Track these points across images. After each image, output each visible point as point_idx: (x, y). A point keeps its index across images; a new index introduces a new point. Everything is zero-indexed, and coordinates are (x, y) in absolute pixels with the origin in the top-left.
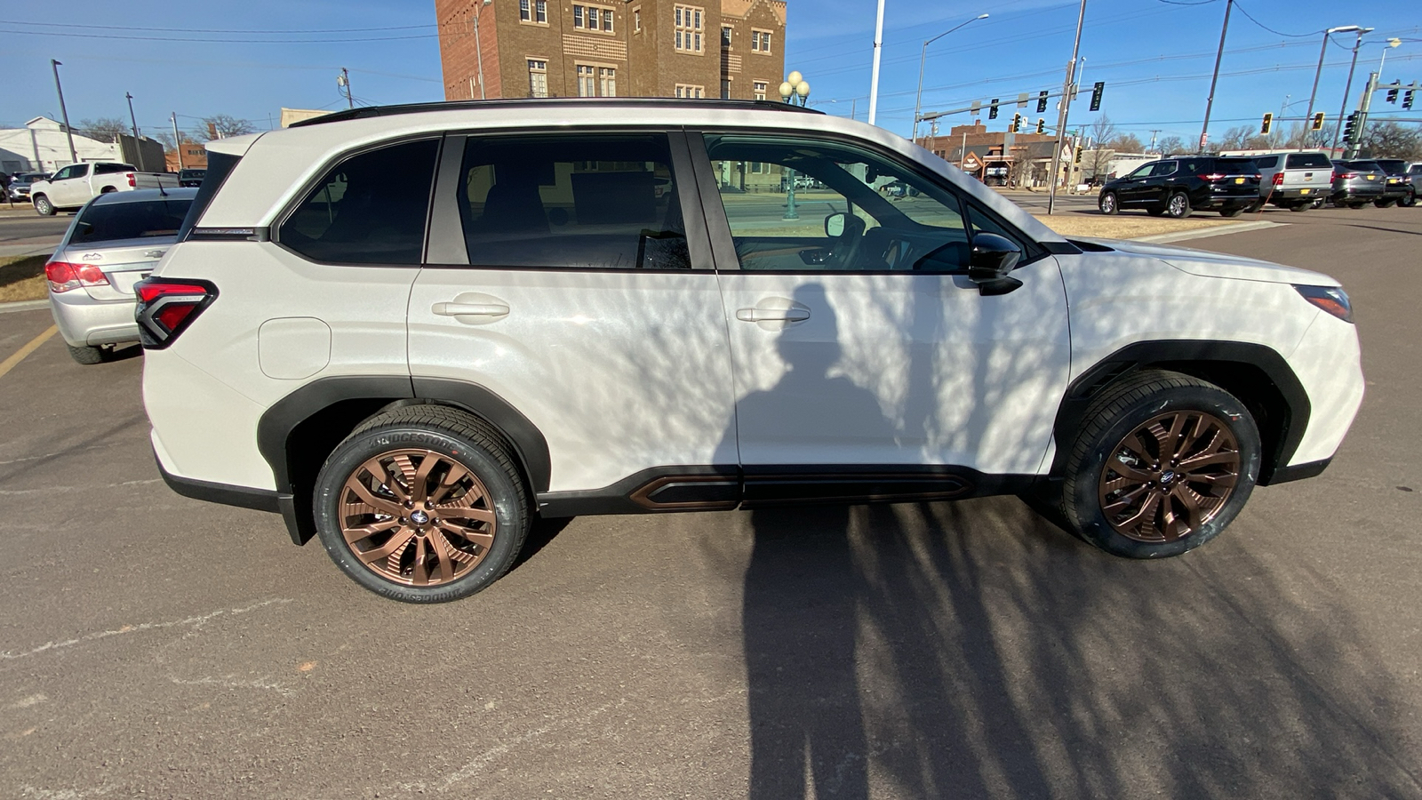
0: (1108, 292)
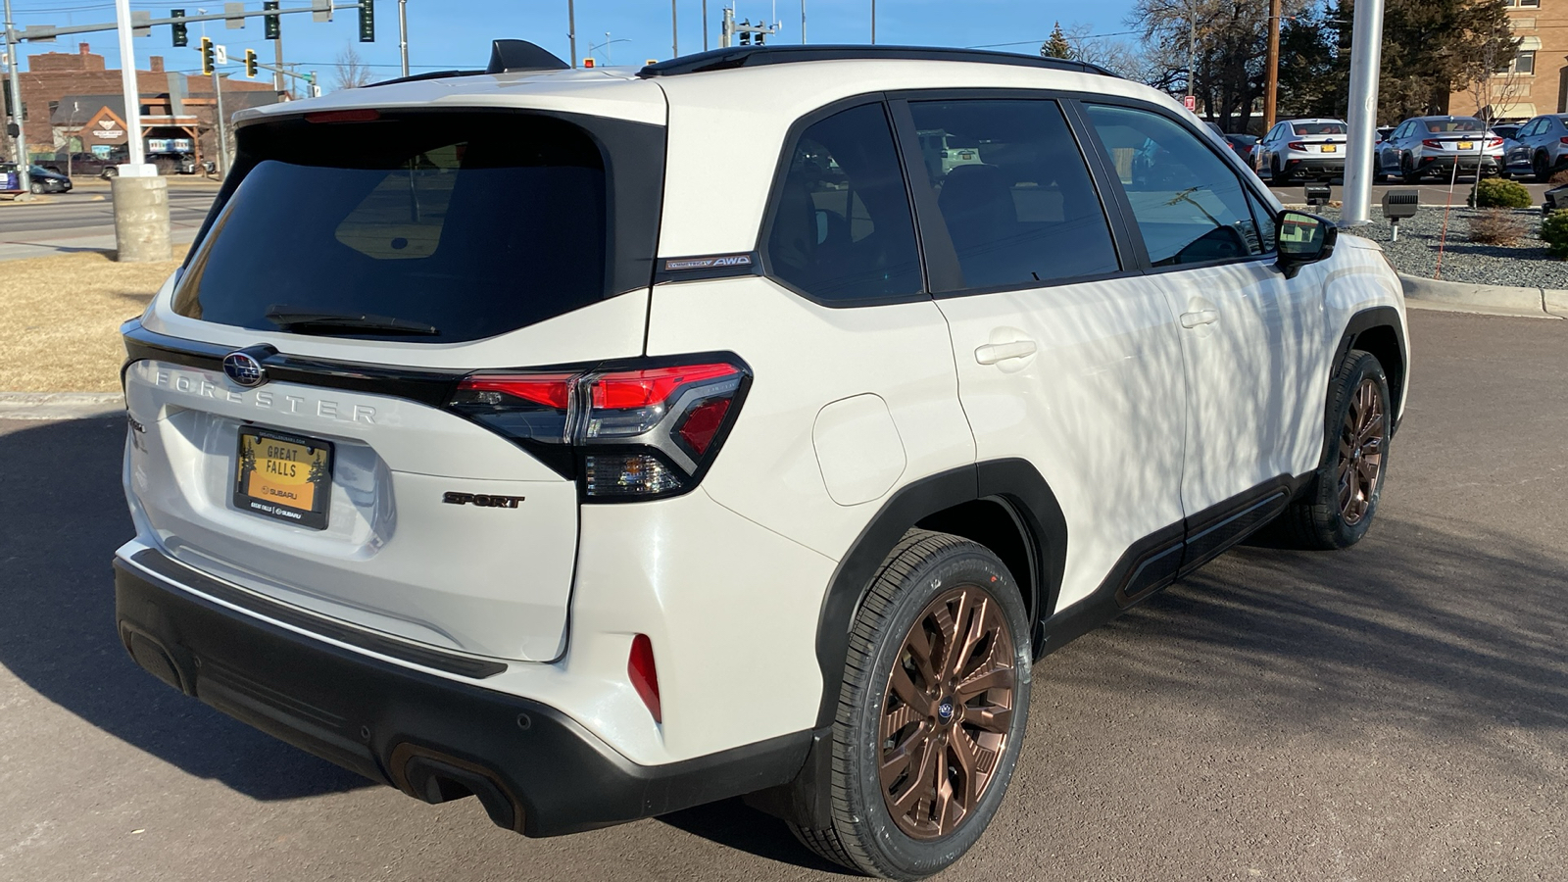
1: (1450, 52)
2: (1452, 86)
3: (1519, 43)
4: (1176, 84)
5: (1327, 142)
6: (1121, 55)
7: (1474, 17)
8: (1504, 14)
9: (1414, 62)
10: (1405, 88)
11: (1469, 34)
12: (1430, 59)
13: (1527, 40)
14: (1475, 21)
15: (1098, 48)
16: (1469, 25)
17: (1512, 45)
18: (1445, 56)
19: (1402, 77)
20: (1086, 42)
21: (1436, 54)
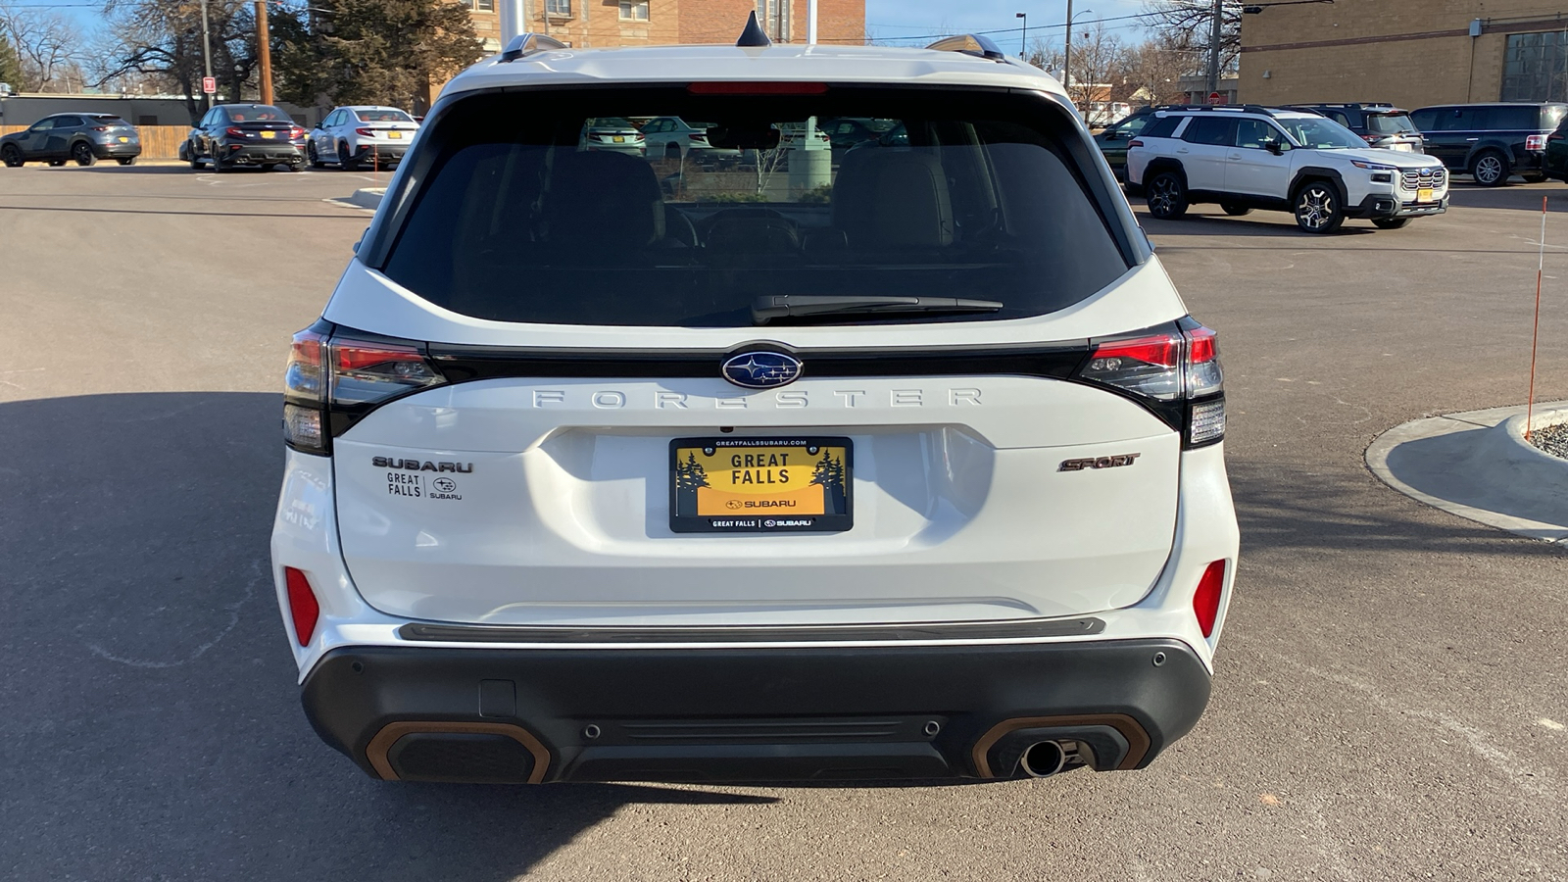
1: (428, 48)
2: (431, 80)
3: (484, 43)
4: (149, 62)
5: (393, 129)
6: (60, 27)
7: (444, 17)
8: (467, 16)
9: (396, 54)
10: (393, 78)
11: (440, 32)
12: (412, 52)
13: (490, 41)
14: (445, 20)
15: (32, 17)
16: (440, 24)
17: (477, 45)
18: (425, 51)
19: (389, 67)
20: (17, 11)
21: (416, 48)
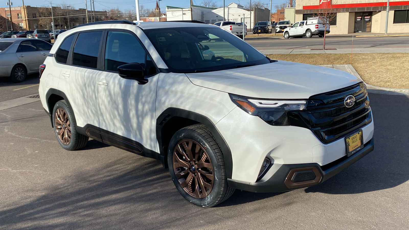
0: (167, 88)
